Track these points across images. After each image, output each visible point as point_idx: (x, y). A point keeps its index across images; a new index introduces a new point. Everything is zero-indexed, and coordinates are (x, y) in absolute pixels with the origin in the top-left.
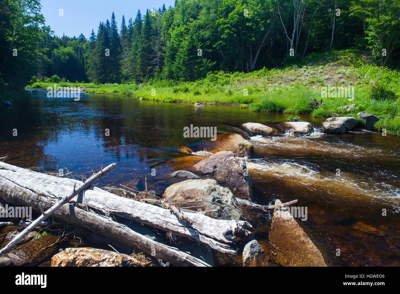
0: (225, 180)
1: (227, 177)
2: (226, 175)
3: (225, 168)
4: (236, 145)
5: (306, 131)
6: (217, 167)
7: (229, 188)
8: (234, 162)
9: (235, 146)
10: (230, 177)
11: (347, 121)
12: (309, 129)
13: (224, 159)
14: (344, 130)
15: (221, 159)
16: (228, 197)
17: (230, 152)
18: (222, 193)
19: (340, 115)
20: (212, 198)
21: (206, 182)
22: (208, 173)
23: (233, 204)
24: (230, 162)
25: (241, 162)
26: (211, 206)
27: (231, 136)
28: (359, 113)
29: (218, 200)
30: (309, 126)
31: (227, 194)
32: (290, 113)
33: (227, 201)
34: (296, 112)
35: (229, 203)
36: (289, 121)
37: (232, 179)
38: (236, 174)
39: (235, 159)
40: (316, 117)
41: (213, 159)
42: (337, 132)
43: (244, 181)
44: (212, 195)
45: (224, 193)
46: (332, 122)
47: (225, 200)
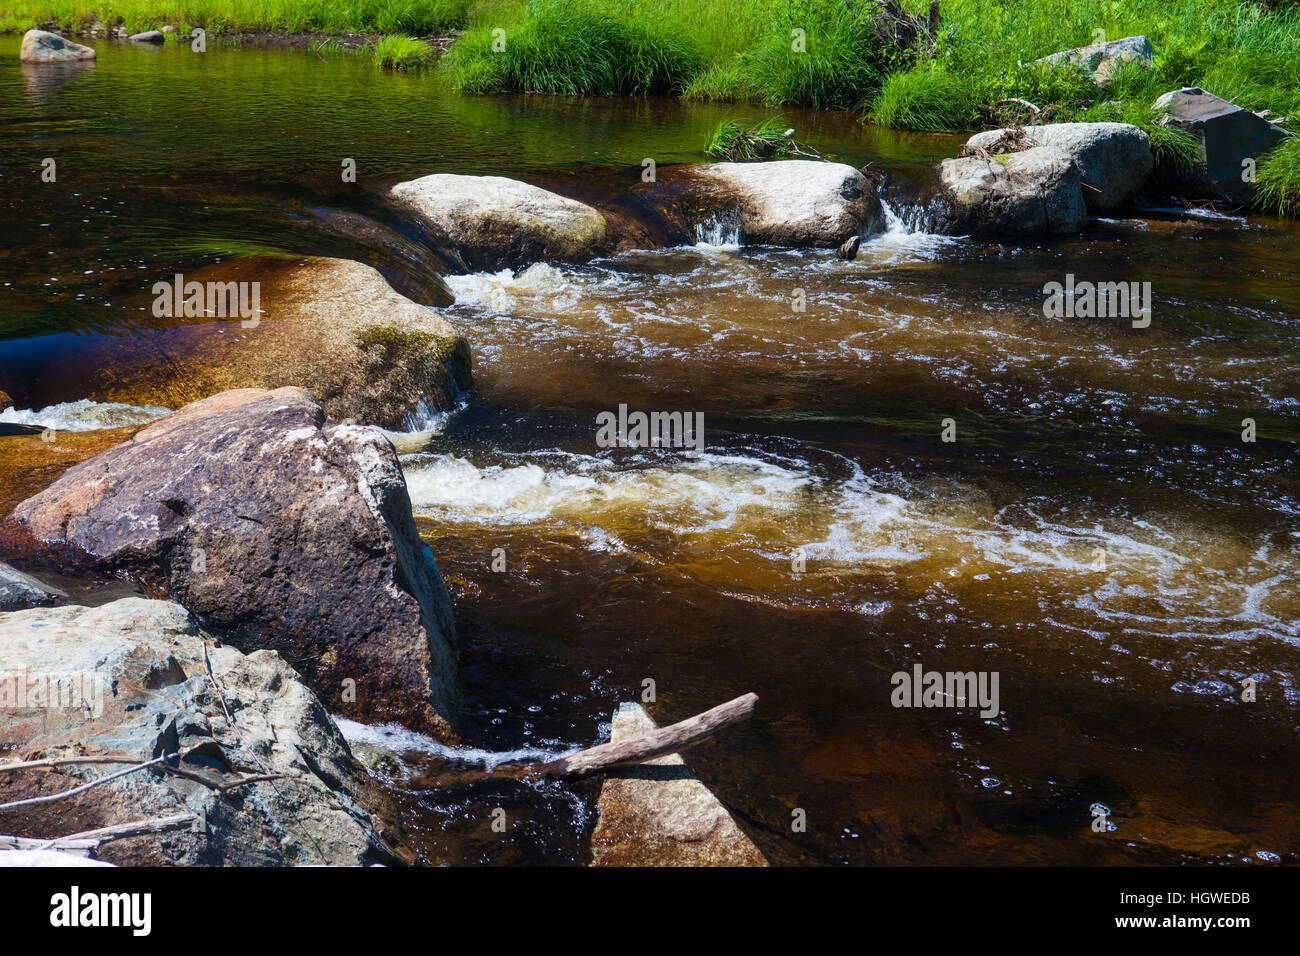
0: (251, 595)
1: (270, 574)
2: (263, 559)
3: (253, 509)
4: (341, 341)
5: (834, 227)
6: (192, 511)
7: (283, 655)
8: (319, 465)
9: (330, 348)
10: (289, 571)
11: (1094, 154)
12: (851, 211)
13: (240, 446)
14: (1074, 214)
15: (219, 446)
16: (278, 717)
17: (289, 396)
18: (231, 693)
19: (1048, 108)
20: (152, 735)
21: (106, 624)
22: (129, 559)
23: (311, 766)
24: (290, 465)
25: (370, 464)
26: (146, 792)
27: (302, 278)
28: (1164, 100)
29: (198, 742)
30: (850, 190)
31: (265, 696)
32: (728, 102)
33: (266, 749)
34: (773, 93)
35: (284, 758)
36: (720, 158)
37: (302, 588)
38: (333, 548)
39: (320, 444)
40: (898, 127)
41: (163, 452)
42: (1030, 224)
43: (395, 594)
44: (149, 713)
45: (246, 695)
46: (999, 157)
47: (249, 740)
